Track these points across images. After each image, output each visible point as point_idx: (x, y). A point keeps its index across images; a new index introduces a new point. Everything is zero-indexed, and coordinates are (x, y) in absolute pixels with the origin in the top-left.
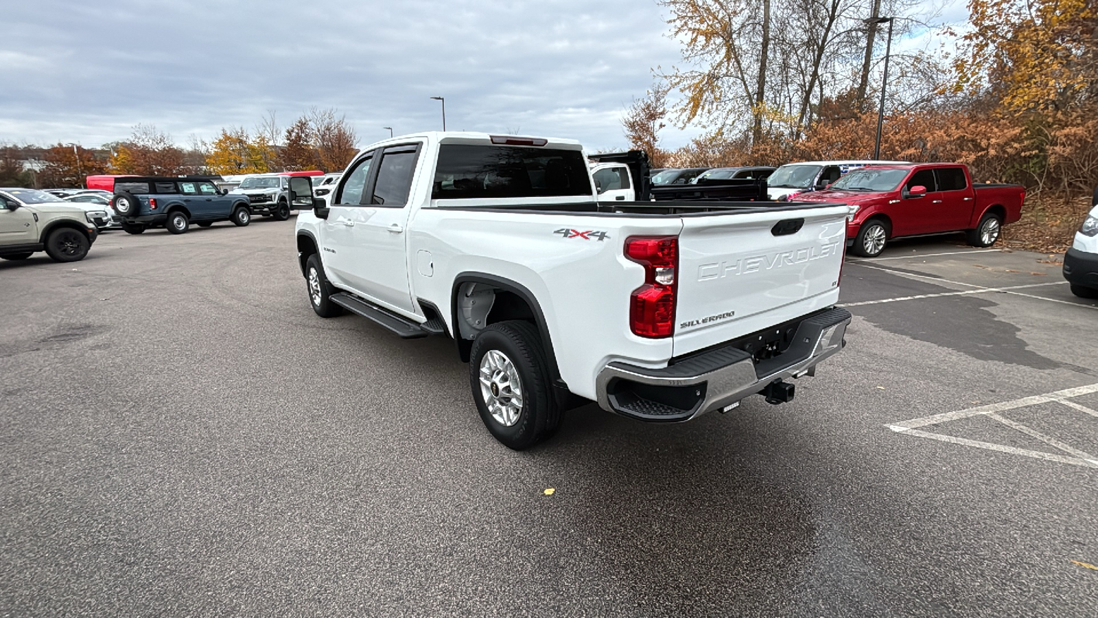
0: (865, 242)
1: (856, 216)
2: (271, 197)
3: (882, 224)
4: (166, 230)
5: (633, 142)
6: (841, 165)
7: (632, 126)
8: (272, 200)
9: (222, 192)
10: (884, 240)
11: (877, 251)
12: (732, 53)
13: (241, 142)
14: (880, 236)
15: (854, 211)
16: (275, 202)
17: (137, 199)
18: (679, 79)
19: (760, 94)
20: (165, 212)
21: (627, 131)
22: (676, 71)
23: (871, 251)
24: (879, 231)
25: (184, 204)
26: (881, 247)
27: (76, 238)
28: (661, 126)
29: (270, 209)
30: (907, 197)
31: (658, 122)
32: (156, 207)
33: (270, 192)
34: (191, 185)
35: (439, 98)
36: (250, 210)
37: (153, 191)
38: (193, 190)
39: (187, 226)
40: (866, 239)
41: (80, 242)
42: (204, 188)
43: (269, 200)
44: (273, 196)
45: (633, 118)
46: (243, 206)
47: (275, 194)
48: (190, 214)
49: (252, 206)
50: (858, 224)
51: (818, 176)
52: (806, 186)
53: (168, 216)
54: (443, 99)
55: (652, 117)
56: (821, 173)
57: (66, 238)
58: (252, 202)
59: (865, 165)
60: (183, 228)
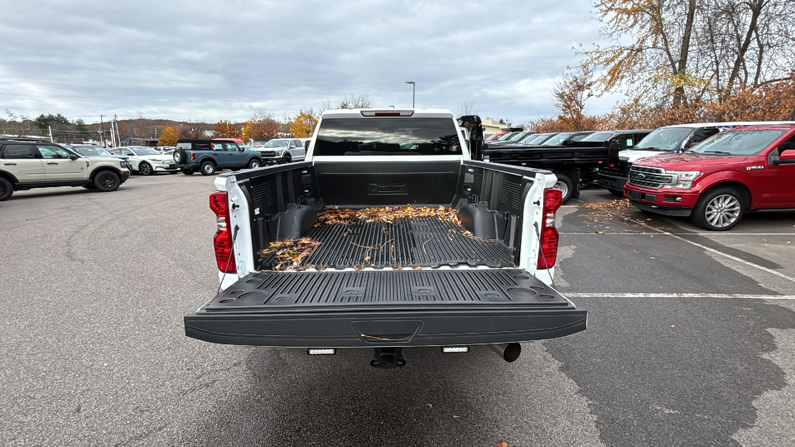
0: (707, 213)
1: (694, 183)
2: (279, 154)
3: (735, 193)
4: (200, 173)
5: (563, 110)
6: (721, 127)
7: (561, 96)
8: (279, 155)
9: (242, 149)
10: (738, 212)
11: (727, 224)
12: (659, 28)
13: (310, 117)
14: (733, 206)
15: (692, 178)
16: (281, 156)
17: (185, 153)
18: (599, 54)
19: (683, 62)
20: (199, 162)
21: (557, 100)
22: (596, 48)
23: (718, 223)
24: (730, 202)
25: (213, 156)
26: (733, 220)
27: (113, 178)
28: (589, 96)
29: (277, 161)
30: (776, 163)
31: (586, 92)
32: (194, 159)
33: (278, 150)
34: (220, 145)
35: (411, 83)
36: (261, 162)
37: (193, 148)
38: (221, 148)
39: (213, 171)
40: (710, 209)
41: (115, 180)
42: (229, 146)
43: (277, 155)
44: (280, 152)
45: (562, 89)
46: (256, 159)
47: (282, 151)
48: (216, 164)
49: (263, 159)
50: (697, 192)
51: (688, 139)
52: (671, 149)
53: (201, 165)
54: (414, 83)
55: (580, 88)
56: (692, 135)
57: (107, 177)
58: (263, 156)
59: (734, 127)
60: (211, 171)
